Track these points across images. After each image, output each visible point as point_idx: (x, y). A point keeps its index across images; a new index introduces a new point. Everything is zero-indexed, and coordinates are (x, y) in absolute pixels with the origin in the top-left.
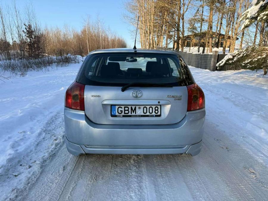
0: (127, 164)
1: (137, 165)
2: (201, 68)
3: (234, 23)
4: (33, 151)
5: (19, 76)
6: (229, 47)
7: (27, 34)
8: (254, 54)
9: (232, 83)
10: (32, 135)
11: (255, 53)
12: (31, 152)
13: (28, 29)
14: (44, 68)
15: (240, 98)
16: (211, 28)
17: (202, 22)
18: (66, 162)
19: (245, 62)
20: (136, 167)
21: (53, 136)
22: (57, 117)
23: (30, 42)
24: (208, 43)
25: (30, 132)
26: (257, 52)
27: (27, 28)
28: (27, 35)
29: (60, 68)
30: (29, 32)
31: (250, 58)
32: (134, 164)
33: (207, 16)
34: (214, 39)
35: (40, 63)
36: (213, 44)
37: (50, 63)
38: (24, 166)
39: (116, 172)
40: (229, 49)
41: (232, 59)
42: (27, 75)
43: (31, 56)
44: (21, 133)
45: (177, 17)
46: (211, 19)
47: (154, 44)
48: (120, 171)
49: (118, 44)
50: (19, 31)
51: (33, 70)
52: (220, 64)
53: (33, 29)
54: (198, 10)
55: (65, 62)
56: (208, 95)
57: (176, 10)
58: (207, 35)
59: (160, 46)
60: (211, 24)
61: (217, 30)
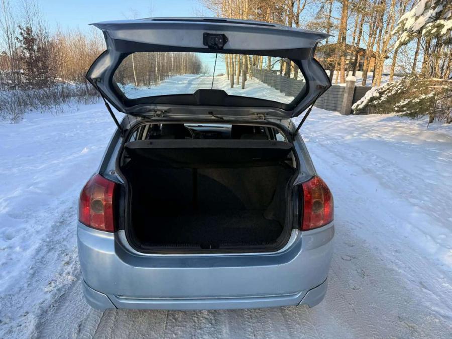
0: (195, 315)
1: (213, 318)
2: (326, 109)
3: (381, 31)
4: (23, 290)
5: (9, 122)
6: (374, 71)
7: (24, 43)
8: (415, 90)
9: (378, 139)
10: (24, 254)
11: (416, 88)
12: (20, 291)
13: (25, 36)
14: (54, 107)
15: (390, 169)
16: (344, 39)
17: (329, 28)
18: (85, 314)
19: (399, 103)
20: (212, 324)
21: (63, 255)
22: (73, 211)
23: (31, 58)
24: (339, 64)
25: (20, 248)
26: (420, 88)
27: (23, 32)
28: (24, 46)
29: (82, 106)
30: (27, 41)
31: (408, 98)
32: (208, 317)
33: (338, 19)
34: (348, 57)
35: (48, 97)
36: (347, 64)
37: (66, 95)
38: (5, 324)
39: (174, 335)
40: (372, 74)
41: (379, 98)
42: (24, 120)
43: (32, 84)
44: (4, 249)
45: (287, 18)
46: (344, 24)
47: (249, 63)
48: (183, 331)
49: (186, 61)
50: (10, 37)
51: (35, 110)
52: (358, 105)
53: (34, 35)
54: (323, 7)
55: (93, 95)
56: (337, 164)
57: (286, 7)
58: (336, 50)
59: (259, 68)
60: (345, 31)
61: (353, 43)
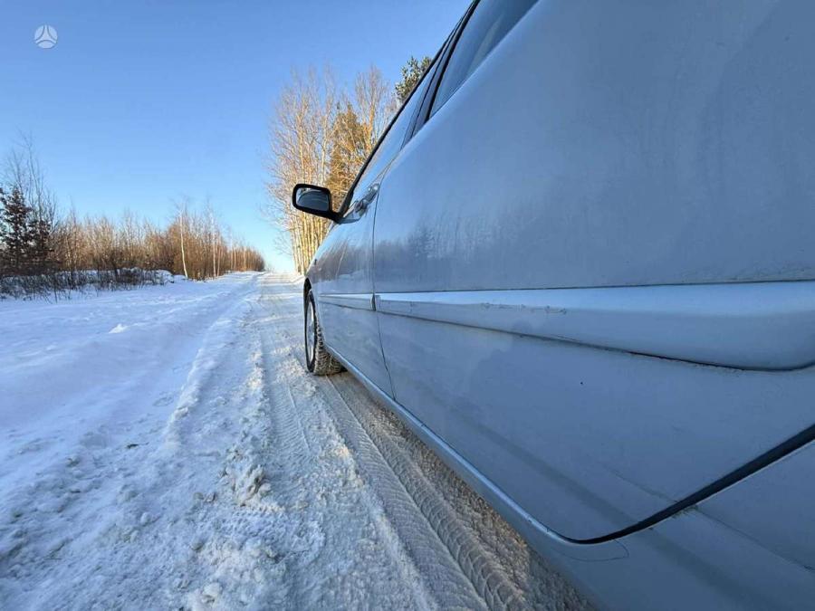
7: (7, 214)
13: (9, 203)
14: (53, 294)
23: (15, 233)
27: (7, 199)
28: (6, 217)
30: (11, 211)
37: (78, 284)
53: (27, 203)
55: (125, 282)
